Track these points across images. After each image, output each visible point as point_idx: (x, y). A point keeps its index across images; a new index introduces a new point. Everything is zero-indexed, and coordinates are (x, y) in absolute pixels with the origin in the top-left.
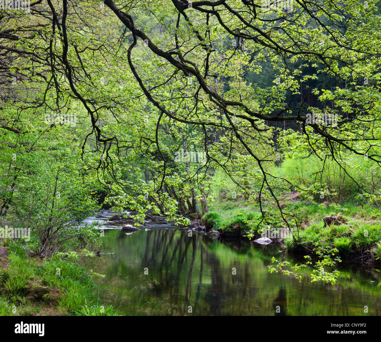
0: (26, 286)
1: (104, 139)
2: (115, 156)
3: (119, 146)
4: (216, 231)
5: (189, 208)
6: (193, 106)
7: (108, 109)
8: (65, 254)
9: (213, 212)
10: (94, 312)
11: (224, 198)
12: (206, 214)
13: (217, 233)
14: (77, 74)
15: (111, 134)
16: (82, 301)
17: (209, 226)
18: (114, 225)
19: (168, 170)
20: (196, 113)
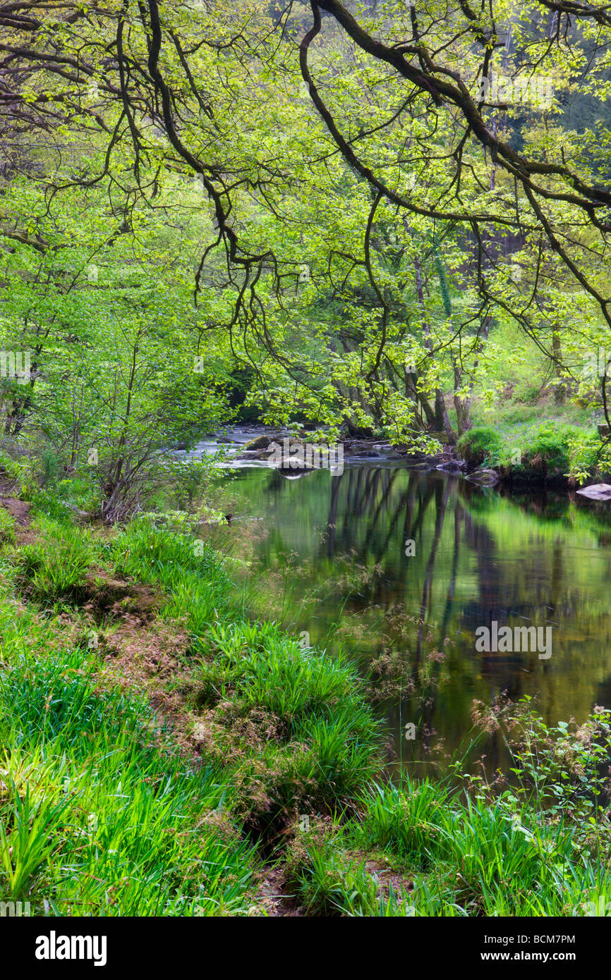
0: (81, 583)
1: (245, 257)
2: (269, 297)
3: (280, 274)
4: (491, 471)
5: (428, 420)
6: (450, 179)
7: (254, 186)
8: (161, 515)
9: (482, 429)
10: (236, 635)
11: (508, 397)
12: (467, 433)
13: (494, 475)
14: (181, 106)
15: (261, 247)
16: (208, 614)
17: (475, 459)
18: (259, 459)
19: (394, 329)
20: (457, 196)
